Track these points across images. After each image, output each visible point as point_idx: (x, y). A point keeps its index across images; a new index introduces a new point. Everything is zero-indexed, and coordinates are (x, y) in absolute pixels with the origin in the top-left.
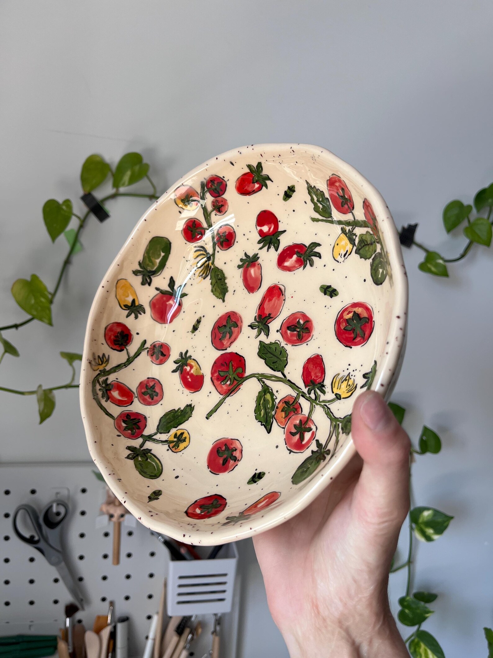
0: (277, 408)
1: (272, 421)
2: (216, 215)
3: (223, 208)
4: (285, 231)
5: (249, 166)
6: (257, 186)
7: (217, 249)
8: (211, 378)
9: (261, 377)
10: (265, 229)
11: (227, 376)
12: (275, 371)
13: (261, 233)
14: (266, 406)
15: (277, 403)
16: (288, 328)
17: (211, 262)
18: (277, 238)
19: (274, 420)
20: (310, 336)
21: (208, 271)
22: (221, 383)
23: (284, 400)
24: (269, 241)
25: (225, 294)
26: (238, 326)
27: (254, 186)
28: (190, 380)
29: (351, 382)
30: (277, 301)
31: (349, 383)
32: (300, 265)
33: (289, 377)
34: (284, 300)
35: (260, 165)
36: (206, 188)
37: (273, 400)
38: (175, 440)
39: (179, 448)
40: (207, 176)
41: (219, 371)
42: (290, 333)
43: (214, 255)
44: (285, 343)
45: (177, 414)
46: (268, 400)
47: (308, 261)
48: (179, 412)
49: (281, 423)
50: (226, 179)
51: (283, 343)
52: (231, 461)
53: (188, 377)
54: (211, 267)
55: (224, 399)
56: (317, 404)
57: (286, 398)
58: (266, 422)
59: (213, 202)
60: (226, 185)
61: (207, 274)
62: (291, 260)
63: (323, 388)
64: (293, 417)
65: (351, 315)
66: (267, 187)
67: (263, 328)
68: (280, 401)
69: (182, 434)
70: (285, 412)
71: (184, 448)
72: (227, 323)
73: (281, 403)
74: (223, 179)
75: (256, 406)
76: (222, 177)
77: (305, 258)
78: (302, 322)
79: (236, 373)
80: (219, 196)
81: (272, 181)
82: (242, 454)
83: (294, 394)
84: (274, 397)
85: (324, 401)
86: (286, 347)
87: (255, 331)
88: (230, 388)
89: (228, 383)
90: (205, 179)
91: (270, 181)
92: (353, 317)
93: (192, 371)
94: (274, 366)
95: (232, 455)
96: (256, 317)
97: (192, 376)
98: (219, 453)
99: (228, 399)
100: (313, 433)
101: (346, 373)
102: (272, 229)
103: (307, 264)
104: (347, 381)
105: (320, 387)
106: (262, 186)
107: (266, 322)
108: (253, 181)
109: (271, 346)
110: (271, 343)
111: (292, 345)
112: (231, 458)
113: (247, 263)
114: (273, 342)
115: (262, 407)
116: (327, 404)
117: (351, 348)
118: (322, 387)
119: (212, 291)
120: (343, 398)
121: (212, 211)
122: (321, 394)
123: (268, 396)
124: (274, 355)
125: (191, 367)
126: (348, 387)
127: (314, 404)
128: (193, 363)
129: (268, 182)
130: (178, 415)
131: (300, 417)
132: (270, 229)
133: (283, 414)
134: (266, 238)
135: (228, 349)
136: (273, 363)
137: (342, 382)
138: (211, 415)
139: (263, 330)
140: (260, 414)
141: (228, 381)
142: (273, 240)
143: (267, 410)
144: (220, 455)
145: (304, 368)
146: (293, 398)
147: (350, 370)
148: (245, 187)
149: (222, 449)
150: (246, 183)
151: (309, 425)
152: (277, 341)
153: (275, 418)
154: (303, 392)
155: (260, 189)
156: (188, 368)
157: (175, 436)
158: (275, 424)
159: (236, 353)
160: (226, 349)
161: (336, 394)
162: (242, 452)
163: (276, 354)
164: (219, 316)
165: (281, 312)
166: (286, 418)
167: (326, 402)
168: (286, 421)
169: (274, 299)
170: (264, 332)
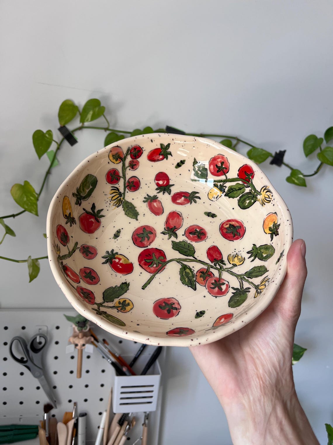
0: (196, 276)
1: (195, 283)
2: (129, 170)
3: (135, 166)
4: (174, 185)
5: (161, 145)
6: (161, 157)
7: (127, 190)
8: (139, 264)
9: (179, 261)
10: (161, 182)
11: (153, 262)
12: (188, 256)
13: (158, 184)
14: (188, 276)
15: (195, 273)
16: (190, 233)
17: (122, 198)
18: (169, 188)
19: (197, 283)
20: (206, 237)
21: (120, 203)
22: (148, 266)
23: (200, 271)
24: (163, 189)
25: (137, 216)
26: (153, 233)
27: (159, 157)
28: (120, 267)
29: (240, 257)
30: (178, 220)
31: (239, 258)
32: (188, 203)
33: (198, 259)
34: (183, 219)
35: (169, 145)
36: (129, 152)
37: (192, 272)
38: (121, 305)
39: (126, 310)
40: (134, 144)
41: (145, 260)
42: (192, 236)
43: (124, 193)
44: (190, 241)
45: (115, 289)
46: (188, 272)
47: (192, 200)
48: (117, 288)
49: (202, 283)
50: (143, 149)
51: (189, 241)
52: (174, 310)
53: (119, 265)
54: (122, 200)
55: (154, 275)
56: (223, 271)
57: (201, 270)
58: (191, 284)
59: (130, 161)
60: (142, 153)
61: (120, 204)
62: (181, 199)
63: (224, 262)
64: (209, 279)
65: (228, 226)
66: (167, 159)
67: (172, 234)
68: (197, 272)
69: (125, 301)
70: (203, 277)
71: (130, 309)
72: (143, 232)
73: (198, 273)
74: (142, 149)
75: (181, 277)
76: (142, 148)
77: (190, 199)
78: (198, 230)
79: (159, 260)
80: (135, 159)
81: (172, 156)
82: (180, 305)
83: (206, 267)
84: (192, 270)
85: (226, 269)
86: (191, 243)
87: (167, 236)
88: (157, 268)
89: (155, 266)
90: (132, 146)
91: (170, 156)
92: (229, 226)
93: (121, 262)
94: (186, 254)
95: (172, 307)
96: (165, 228)
97: (121, 264)
98: (162, 307)
99: (158, 276)
100: (227, 285)
101: (235, 253)
102: (165, 183)
103: (192, 202)
104: (237, 257)
105: (221, 262)
106: (165, 158)
107: (174, 230)
108: (160, 154)
109: (181, 243)
110: (180, 242)
111: (195, 242)
112: (172, 309)
113: (150, 200)
114: (182, 241)
115: (185, 277)
116: (229, 270)
117: (233, 241)
118: (222, 262)
119: (126, 214)
120: (238, 265)
121: (128, 167)
122: (224, 266)
123: (188, 270)
124: (184, 248)
125: (120, 259)
126: (239, 260)
127: (221, 271)
128: (121, 257)
129: (169, 156)
130: (117, 290)
131: (214, 278)
132: (164, 183)
133: (202, 279)
134: (161, 188)
135: (149, 246)
136: (185, 252)
137: (234, 258)
138: (146, 286)
139: (172, 235)
140: (186, 281)
141: (154, 265)
142: (166, 189)
143: (190, 278)
144: (163, 309)
145: (207, 253)
146: (205, 269)
147: (237, 252)
148: (153, 157)
149: (163, 305)
150: (155, 154)
151: (222, 282)
152: (184, 241)
153: (196, 282)
154: (211, 265)
155: (162, 159)
156: (117, 260)
157: (119, 303)
158: (198, 285)
159: (156, 248)
160: (147, 247)
161: (233, 264)
162: (179, 304)
163: (185, 247)
164: (136, 228)
165: (182, 225)
166: (204, 281)
167: (228, 269)
168: (205, 282)
169: (175, 218)
170: (173, 236)
